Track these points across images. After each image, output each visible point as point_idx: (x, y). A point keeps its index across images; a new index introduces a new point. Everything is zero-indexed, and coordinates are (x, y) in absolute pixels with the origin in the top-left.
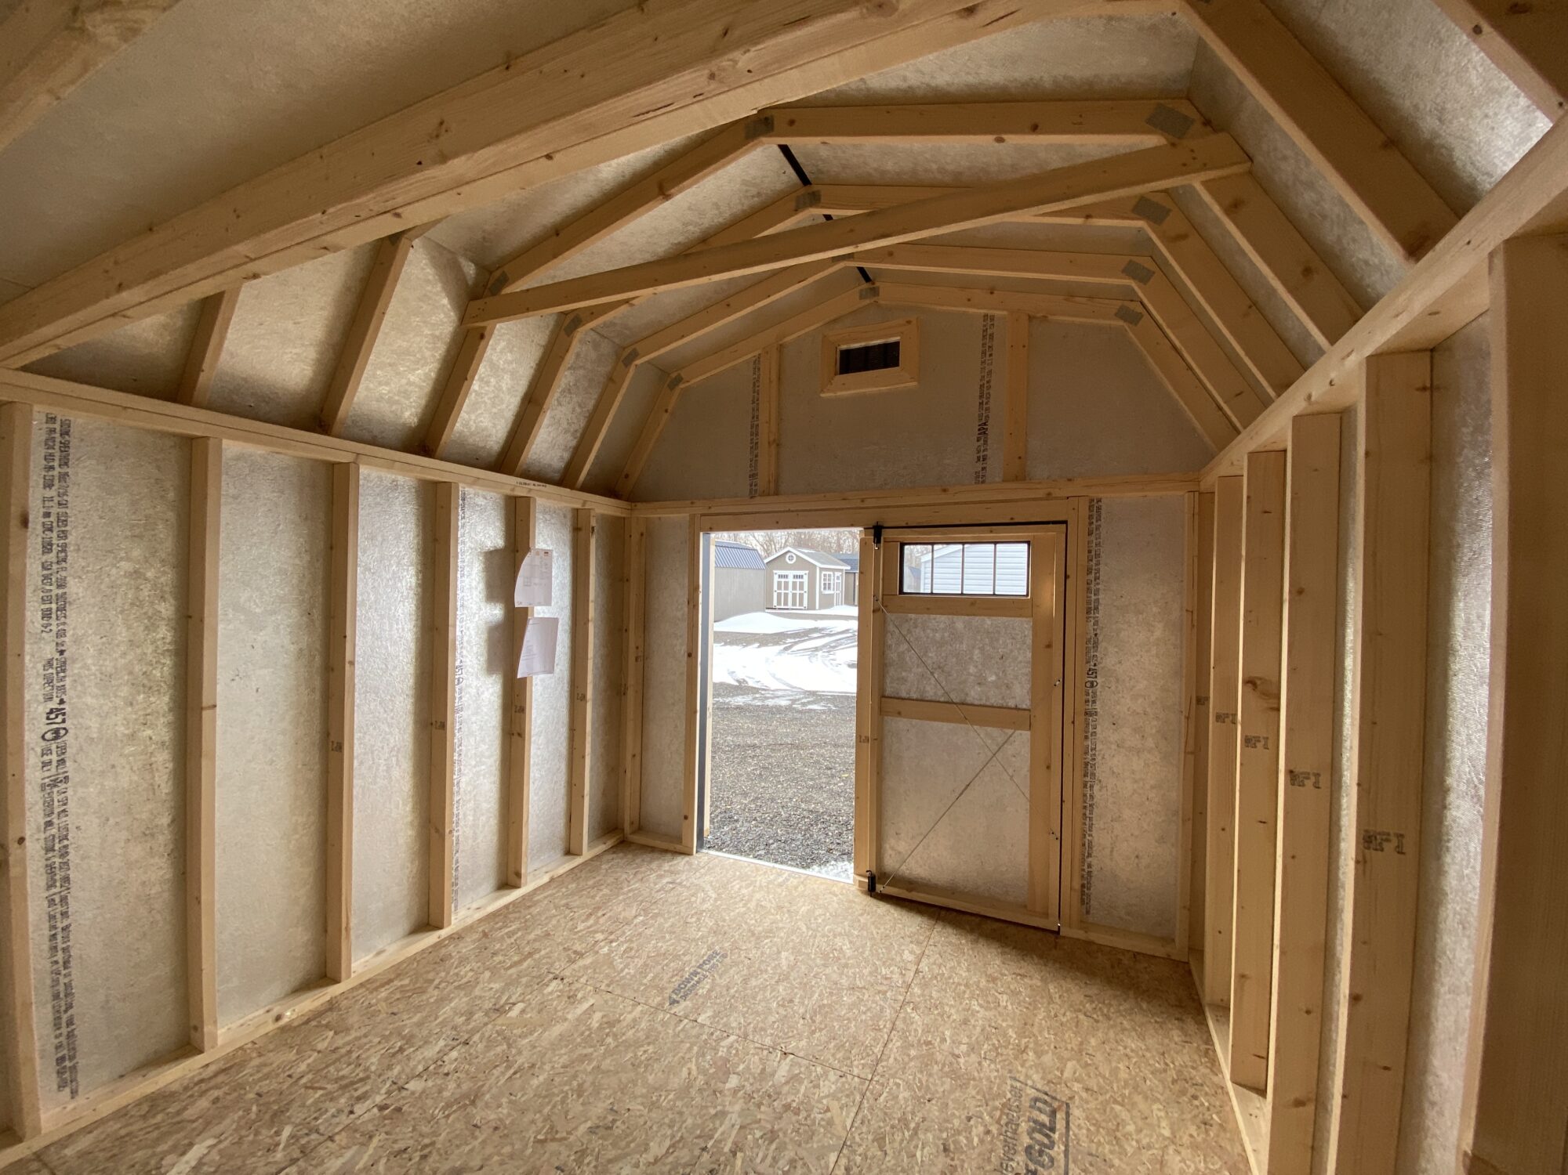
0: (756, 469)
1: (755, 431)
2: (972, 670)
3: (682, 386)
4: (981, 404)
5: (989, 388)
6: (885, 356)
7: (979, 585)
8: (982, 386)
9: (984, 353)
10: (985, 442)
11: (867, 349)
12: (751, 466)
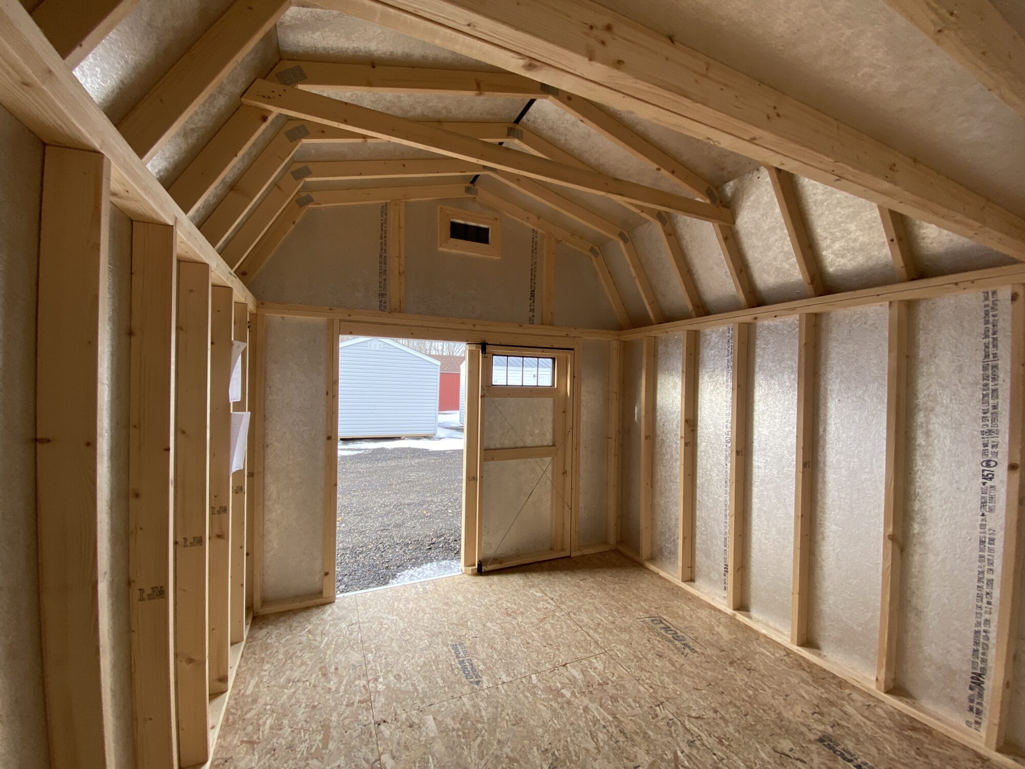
0: (385, 289)
1: (383, 260)
2: (528, 428)
3: (311, 206)
4: (532, 279)
5: (535, 271)
6: (479, 235)
7: (530, 381)
8: (532, 269)
9: (533, 251)
10: (534, 302)
11: (466, 226)
12: (380, 287)
